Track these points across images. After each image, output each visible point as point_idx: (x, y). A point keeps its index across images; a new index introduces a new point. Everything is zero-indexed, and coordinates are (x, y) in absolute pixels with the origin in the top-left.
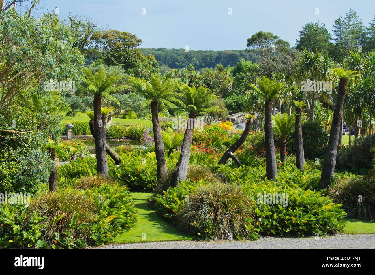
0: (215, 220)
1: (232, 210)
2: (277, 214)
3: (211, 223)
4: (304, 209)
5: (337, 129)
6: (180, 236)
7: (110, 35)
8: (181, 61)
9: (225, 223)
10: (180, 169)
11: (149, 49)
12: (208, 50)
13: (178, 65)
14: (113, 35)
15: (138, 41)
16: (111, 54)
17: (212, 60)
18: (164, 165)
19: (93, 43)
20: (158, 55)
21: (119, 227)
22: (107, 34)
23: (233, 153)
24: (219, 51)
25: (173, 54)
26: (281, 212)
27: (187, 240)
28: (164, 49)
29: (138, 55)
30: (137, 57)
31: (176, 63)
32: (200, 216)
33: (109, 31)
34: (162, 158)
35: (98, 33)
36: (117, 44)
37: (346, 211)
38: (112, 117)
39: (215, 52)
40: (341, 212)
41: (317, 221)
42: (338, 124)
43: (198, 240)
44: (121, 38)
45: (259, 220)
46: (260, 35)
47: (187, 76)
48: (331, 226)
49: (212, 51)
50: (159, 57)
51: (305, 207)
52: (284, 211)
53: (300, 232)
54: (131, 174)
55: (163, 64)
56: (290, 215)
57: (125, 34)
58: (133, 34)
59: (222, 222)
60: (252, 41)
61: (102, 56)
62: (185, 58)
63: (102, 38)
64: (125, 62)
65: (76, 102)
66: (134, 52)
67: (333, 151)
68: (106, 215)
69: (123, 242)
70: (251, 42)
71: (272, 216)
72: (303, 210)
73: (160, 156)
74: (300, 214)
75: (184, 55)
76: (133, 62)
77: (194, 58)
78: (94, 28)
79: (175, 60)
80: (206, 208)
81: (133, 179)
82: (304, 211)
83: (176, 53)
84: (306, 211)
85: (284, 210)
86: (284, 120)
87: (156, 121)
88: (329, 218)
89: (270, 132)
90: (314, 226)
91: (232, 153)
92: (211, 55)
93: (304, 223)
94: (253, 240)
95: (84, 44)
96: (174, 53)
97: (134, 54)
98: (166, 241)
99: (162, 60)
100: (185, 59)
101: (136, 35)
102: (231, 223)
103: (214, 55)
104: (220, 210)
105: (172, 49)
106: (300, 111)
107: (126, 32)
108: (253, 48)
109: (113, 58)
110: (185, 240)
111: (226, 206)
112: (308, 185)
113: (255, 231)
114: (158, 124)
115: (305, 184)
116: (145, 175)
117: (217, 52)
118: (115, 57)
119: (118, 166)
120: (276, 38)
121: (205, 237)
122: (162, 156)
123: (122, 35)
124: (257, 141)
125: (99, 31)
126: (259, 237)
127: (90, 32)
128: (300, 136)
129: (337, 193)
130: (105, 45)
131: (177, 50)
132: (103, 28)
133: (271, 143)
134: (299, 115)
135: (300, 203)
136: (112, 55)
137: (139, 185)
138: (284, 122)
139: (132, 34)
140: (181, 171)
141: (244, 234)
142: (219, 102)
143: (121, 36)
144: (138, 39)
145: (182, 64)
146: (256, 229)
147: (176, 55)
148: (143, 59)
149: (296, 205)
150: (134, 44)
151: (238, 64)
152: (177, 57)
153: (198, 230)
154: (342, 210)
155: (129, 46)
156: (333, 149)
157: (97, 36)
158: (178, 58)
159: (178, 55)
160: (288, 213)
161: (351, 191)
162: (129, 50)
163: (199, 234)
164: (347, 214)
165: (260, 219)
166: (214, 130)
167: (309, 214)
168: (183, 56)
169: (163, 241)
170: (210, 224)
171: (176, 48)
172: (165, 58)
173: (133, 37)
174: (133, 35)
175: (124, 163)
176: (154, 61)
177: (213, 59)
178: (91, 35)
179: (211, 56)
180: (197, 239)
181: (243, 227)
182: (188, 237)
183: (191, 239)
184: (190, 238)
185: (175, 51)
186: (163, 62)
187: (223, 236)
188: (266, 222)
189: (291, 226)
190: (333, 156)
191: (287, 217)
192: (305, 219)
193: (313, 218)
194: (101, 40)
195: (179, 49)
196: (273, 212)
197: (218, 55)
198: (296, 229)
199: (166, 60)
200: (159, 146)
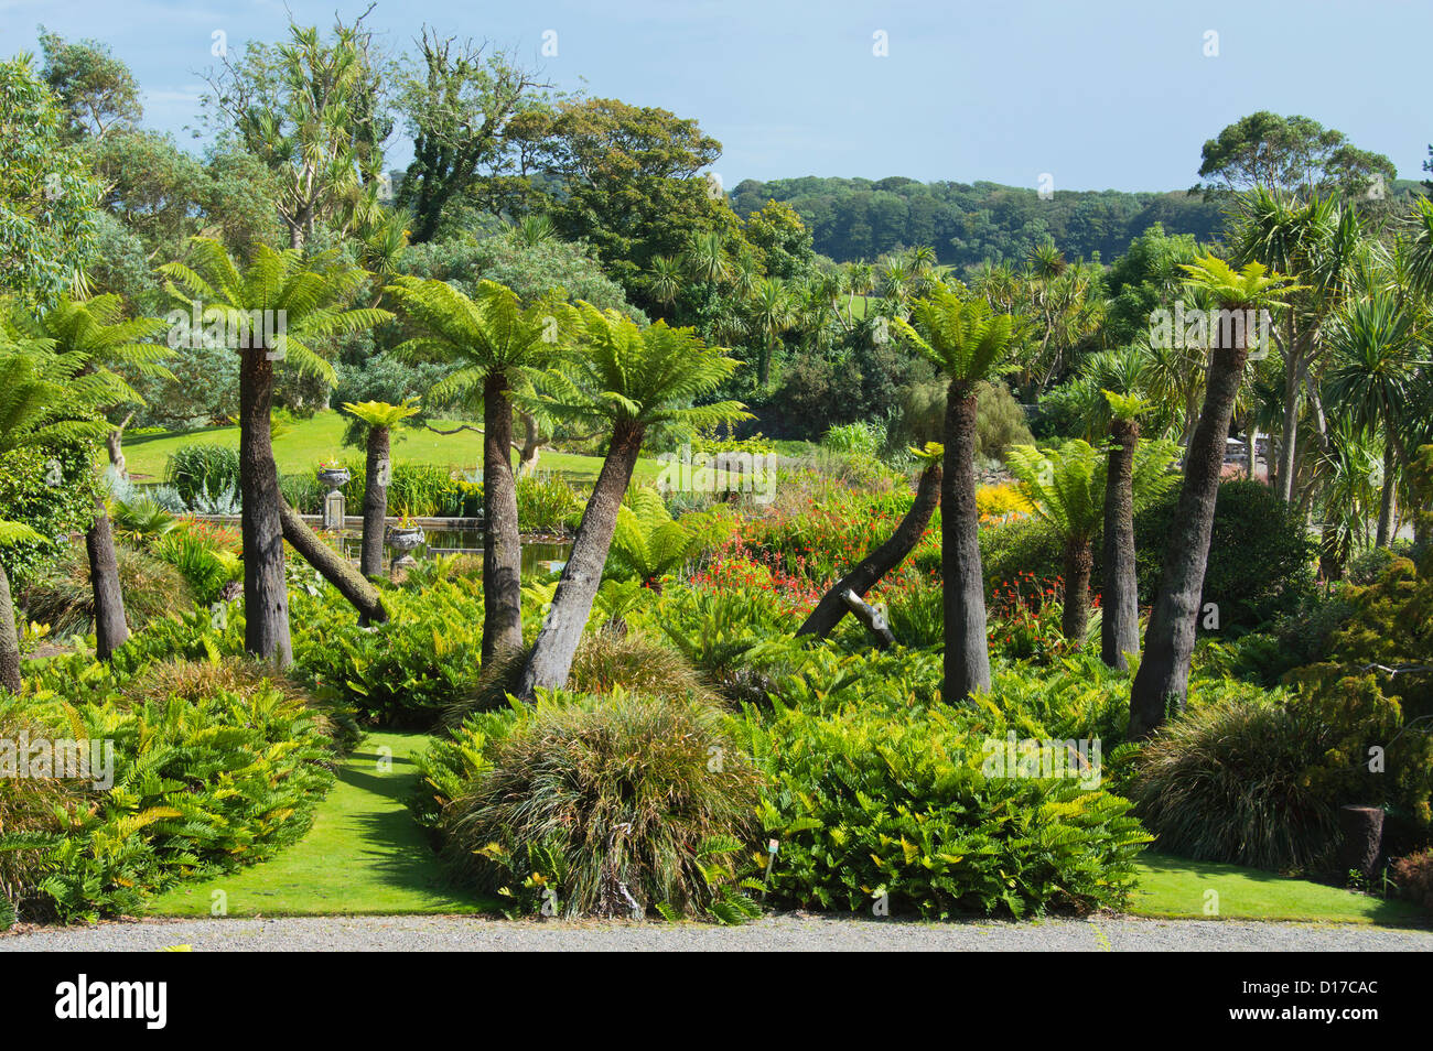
0: (578, 838)
1: (653, 803)
2: (849, 826)
3: (557, 849)
4: (962, 810)
5: (1200, 505)
6: (436, 899)
7: (587, 118)
8: (976, 235)
9: (617, 853)
10: (541, 645)
11: (843, 183)
12: (1100, 190)
13: (963, 250)
14: (600, 118)
15: (705, 145)
16: (584, 197)
17: (1116, 229)
18: (512, 628)
19: (515, 153)
20: (880, 207)
21: (189, 855)
22: (571, 117)
23: (861, 595)
24: (1146, 195)
25: (946, 206)
26: (866, 821)
27: (457, 912)
28: (906, 181)
29: (699, 202)
30: (693, 211)
31: (956, 241)
32: (523, 821)
33: (583, 100)
34: (507, 600)
35: (535, 111)
36: (616, 154)
37: (1148, 826)
38: (536, 449)
39: (1128, 197)
40: (1129, 829)
41: (1007, 861)
42: (1206, 484)
43: (496, 915)
44: (632, 133)
45: (768, 845)
46: (1255, 128)
47: (900, 292)
48: (1071, 883)
49: (1118, 194)
50: (885, 213)
51: (969, 802)
52: (879, 818)
53: (935, 902)
54: (407, 663)
55: (899, 243)
56: (896, 834)
57: (648, 116)
58: (683, 119)
59: (604, 848)
60: (1220, 155)
61: (548, 205)
62: (993, 220)
63: (549, 131)
64: (643, 231)
65: (383, 382)
66: (683, 192)
67: (1182, 592)
68: (136, 807)
69: (187, 911)
70: (1217, 156)
71: (825, 835)
72: (959, 816)
73: (500, 593)
74: (941, 831)
75: (990, 208)
76: (677, 232)
77: (1036, 220)
78: (525, 91)
79: (950, 230)
80: (550, 793)
81: (414, 681)
82: (960, 820)
83: (957, 199)
84: (970, 820)
85: (880, 815)
86: (1078, 469)
87: (499, 456)
88: (1062, 852)
89: (961, 513)
90: (993, 880)
91: (853, 597)
92: (1109, 209)
93: (949, 865)
94: (722, 922)
95: (477, 154)
96: (948, 198)
97: (683, 198)
98: (367, 914)
99: (894, 226)
100: (995, 227)
101: (696, 123)
102: (642, 853)
103: (1124, 211)
104: (602, 802)
105: (941, 184)
106: (1129, 431)
107: (653, 108)
108: (1225, 183)
109: (592, 212)
110: (445, 913)
111: (628, 790)
112: (1085, 725)
113: (747, 890)
114: (504, 468)
115: (1074, 720)
116: (461, 669)
117: (1138, 196)
118: (599, 208)
119: (368, 630)
120: (1329, 139)
121: (525, 905)
122: (505, 594)
123: (636, 120)
124: (999, 554)
125: (544, 103)
126: (753, 913)
127: (502, 104)
128: (1124, 534)
129: (1169, 760)
130: (567, 158)
131: (965, 189)
132: (560, 91)
133: (964, 557)
134: (1120, 448)
135: (947, 789)
136: (592, 202)
137: (431, 706)
138: (1078, 476)
139: (681, 116)
140: (545, 651)
141: (695, 898)
142: (994, 399)
143: (632, 124)
144: (703, 137)
145: (982, 245)
146: (752, 883)
147: (954, 210)
148: (721, 220)
149: (930, 796)
150: (682, 158)
151: (1135, 249)
152: (960, 217)
153: (505, 877)
154: (1136, 821)
155: (665, 166)
156: (1182, 585)
157: (531, 124)
158: (966, 220)
159: (968, 207)
160: (890, 825)
161: (1222, 753)
162: (661, 183)
163: (505, 891)
164: (1151, 838)
165: (774, 845)
166: (894, 506)
167: (980, 833)
168: (985, 214)
169: (352, 915)
170: (554, 853)
171: (960, 181)
172: (908, 220)
173: (681, 128)
174: (684, 123)
175: (398, 618)
176: (790, 231)
177: (1119, 225)
178: (508, 118)
179: (1111, 215)
180: (495, 909)
181: (692, 873)
182: (466, 903)
183: (476, 910)
184: (468, 908)
185: (954, 193)
186: (900, 236)
187: (603, 902)
188: (797, 857)
189: (895, 874)
190: (1183, 614)
191: (884, 839)
192: (956, 849)
193: (990, 848)
194: (548, 141)
195: (970, 183)
196: (832, 820)
197: (1140, 209)
198: (917, 889)
199: (911, 226)
200: (497, 555)
